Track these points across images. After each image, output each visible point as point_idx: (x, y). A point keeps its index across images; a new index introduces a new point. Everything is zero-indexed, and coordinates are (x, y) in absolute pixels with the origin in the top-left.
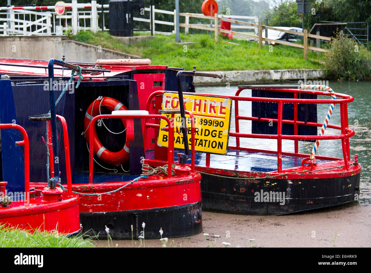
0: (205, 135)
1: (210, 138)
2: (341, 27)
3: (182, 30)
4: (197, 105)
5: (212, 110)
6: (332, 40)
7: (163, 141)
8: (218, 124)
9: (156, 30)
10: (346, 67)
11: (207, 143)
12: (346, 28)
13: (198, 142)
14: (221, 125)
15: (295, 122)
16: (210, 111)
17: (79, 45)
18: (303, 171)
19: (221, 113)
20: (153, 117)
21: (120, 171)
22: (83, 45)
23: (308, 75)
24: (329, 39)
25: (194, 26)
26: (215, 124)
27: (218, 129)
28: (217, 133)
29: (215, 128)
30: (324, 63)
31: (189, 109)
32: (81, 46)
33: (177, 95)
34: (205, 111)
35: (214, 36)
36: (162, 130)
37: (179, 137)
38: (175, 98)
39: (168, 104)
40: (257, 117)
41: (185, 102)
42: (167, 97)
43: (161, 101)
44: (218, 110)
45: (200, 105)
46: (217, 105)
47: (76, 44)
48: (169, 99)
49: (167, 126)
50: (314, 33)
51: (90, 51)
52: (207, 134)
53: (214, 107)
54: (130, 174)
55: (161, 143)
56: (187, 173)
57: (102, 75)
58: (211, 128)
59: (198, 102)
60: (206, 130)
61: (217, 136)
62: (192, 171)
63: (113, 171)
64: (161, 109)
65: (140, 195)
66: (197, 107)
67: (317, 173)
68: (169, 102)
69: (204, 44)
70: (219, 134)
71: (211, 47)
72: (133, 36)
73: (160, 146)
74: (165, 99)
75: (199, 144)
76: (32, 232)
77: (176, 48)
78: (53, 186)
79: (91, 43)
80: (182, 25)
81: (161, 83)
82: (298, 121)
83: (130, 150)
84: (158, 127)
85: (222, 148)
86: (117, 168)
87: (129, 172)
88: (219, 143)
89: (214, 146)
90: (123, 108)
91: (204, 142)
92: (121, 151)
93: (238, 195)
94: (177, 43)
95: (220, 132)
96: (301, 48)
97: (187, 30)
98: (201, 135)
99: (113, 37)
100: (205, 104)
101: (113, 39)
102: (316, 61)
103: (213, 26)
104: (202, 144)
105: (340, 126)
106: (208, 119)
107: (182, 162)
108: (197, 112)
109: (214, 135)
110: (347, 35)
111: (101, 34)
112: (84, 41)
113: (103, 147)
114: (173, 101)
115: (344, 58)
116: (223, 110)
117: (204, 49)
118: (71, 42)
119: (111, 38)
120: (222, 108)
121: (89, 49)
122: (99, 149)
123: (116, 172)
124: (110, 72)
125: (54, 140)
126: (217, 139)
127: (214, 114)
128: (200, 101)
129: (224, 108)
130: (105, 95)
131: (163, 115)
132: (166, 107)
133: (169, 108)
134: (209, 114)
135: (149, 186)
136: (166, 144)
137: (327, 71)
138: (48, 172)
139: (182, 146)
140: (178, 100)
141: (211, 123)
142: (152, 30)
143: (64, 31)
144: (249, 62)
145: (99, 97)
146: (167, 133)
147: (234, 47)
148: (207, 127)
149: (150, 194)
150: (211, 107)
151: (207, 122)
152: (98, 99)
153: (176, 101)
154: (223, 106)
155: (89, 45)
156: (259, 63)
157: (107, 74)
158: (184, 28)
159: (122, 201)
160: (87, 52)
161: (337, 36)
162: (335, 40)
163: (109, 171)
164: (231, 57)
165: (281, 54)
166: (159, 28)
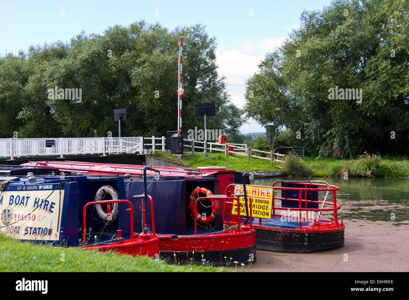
0: (259, 208)
1: (261, 210)
2: (290, 149)
3: (208, 151)
4: (254, 192)
5: (262, 194)
6: (285, 156)
7: (235, 211)
8: (266, 202)
9: (195, 151)
10: (293, 170)
11: (260, 212)
12: (292, 150)
13: (255, 212)
14: (268, 203)
15: (306, 201)
16: (261, 195)
17: (156, 159)
18: (314, 228)
19: (267, 196)
20: (230, 198)
21: (209, 227)
22: (158, 159)
23: (273, 174)
24: (284, 155)
25: (214, 149)
26: (264, 202)
27: (266, 205)
28: (266, 207)
29: (264, 204)
30: (281, 168)
31: (250, 194)
32: (157, 160)
33: (243, 186)
34: (258, 195)
35: (225, 154)
36: (234, 205)
37: (244, 209)
38: (241, 188)
39: (238, 191)
40: (284, 198)
41: (247, 190)
42: (237, 187)
43: (234, 189)
44: (266, 194)
45: (255, 192)
46: (265, 192)
47: (154, 158)
48: (238, 189)
49: (237, 203)
50: (276, 152)
51: (161, 162)
52: (260, 208)
53: (263, 193)
54: (215, 229)
55: (234, 212)
56: (248, 229)
57: (200, 175)
58: (262, 205)
59: (254, 190)
60: (259, 205)
61: (265, 209)
62: (251, 228)
63: (205, 228)
64: (234, 194)
65: (223, 242)
66: (254, 193)
67: (321, 230)
68: (238, 190)
69: (220, 158)
70: (267, 208)
71: (224, 160)
72: (183, 154)
73: (234, 214)
74: (236, 188)
75: (256, 213)
76: (134, 256)
77: (205, 160)
78: (146, 232)
79: (162, 158)
80: (209, 148)
81: (232, 179)
82: (308, 200)
83: (215, 216)
84: (232, 204)
85: (268, 216)
86: (207, 226)
87: (214, 228)
88: (267, 212)
89: (264, 214)
90: (211, 193)
91: (258, 212)
92: (210, 216)
93: (277, 242)
94: (206, 158)
95: (267, 206)
96: (270, 160)
97: (211, 151)
98: (256, 208)
99: (173, 154)
100: (258, 191)
101: (173, 156)
102: (277, 166)
103: (224, 149)
104: (257, 213)
105: (333, 204)
106: (260, 199)
107: (246, 223)
108: (254, 195)
109: (264, 208)
110: (294, 153)
111: (167, 153)
112: (158, 157)
113: (200, 215)
114: (240, 190)
115: (292, 165)
116: (269, 194)
117: (220, 161)
118: (151, 157)
119: (172, 155)
120: (268, 193)
121: (161, 161)
122: (197, 215)
123: (207, 228)
124: (205, 173)
125: (146, 208)
126: (265, 210)
127: (264, 197)
128: (256, 189)
129: (269, 193)
130: (201, 186)
131: (235, 197)
132: (237, 193)
133: (238, 194)
134: (261, 197)
135: (228, 237)
136: (236, 213)
137: (283, 172)
138: (142, 225)
139: (245, 214)
140: (243, 189)
141: (262, 202)
142: (193, 151)
143: (148, 152)
144: (243, 168)
145: (198, 187)
146: (237, 207)
147: (235, 159)
148: (260, 204)
149: (228, 241)
150: (262, 193)
151: (260, 201)
152: (197, 188)
153: (242, 189)
154: (269, 192)
155: (161, 159)
156: (248, 168)
157: (203, 175)
158: (209, 150)
159: (213, 245)
160: (159, 162)
161: (288, 154)
162: (287, 156)
163: (203, 227)
164: (233, 165)
165: (259, 163)
166: (197, 150)
